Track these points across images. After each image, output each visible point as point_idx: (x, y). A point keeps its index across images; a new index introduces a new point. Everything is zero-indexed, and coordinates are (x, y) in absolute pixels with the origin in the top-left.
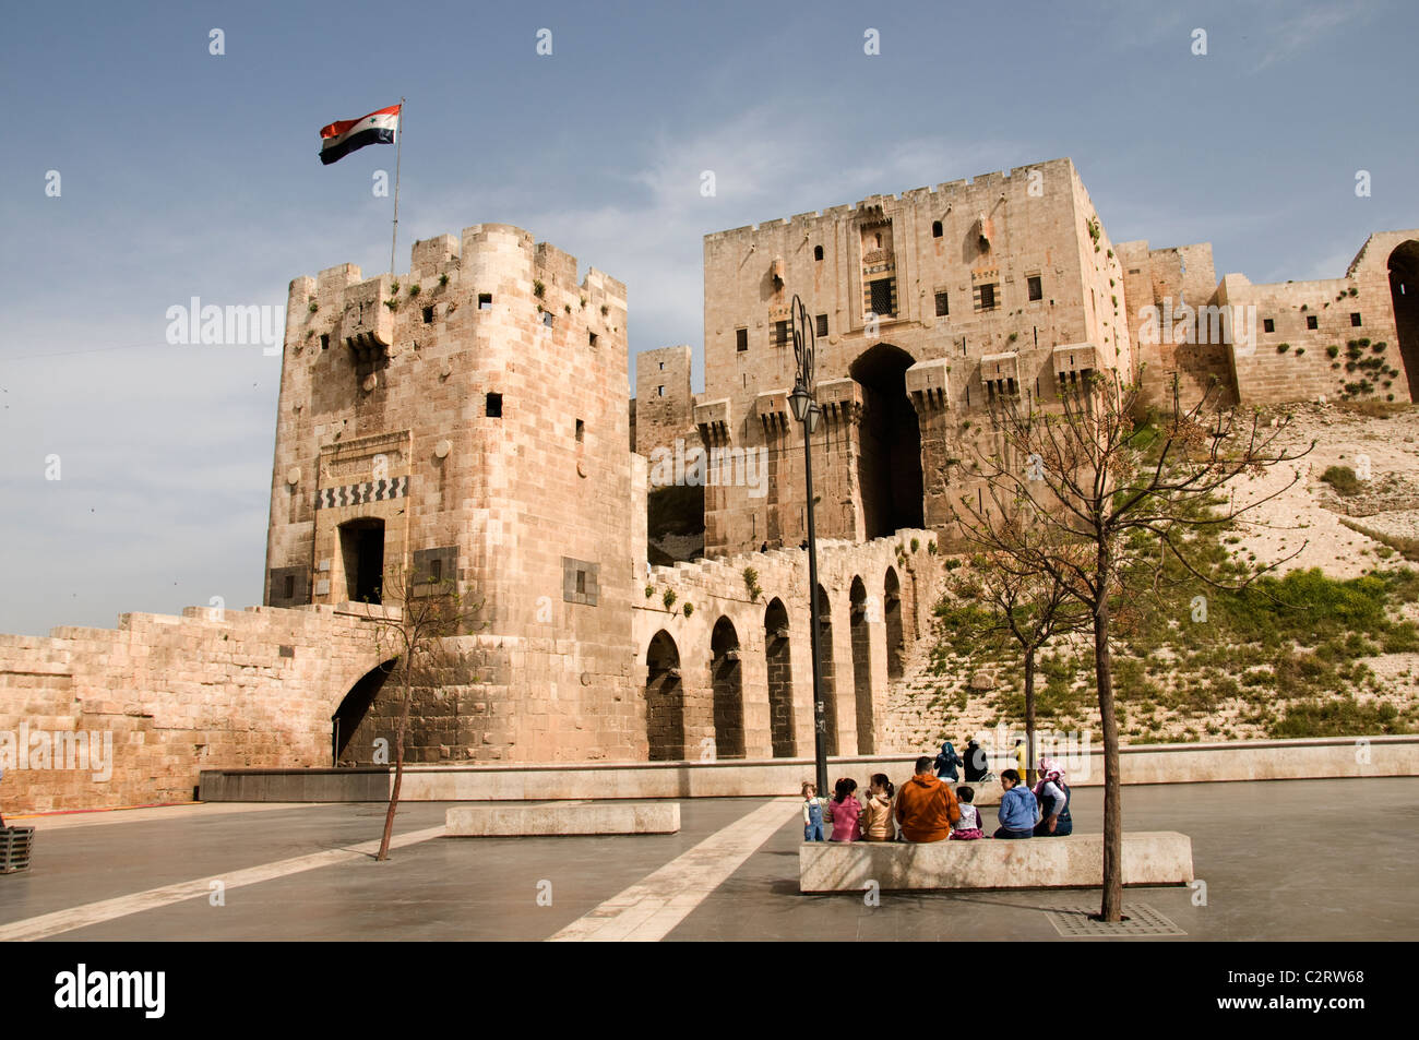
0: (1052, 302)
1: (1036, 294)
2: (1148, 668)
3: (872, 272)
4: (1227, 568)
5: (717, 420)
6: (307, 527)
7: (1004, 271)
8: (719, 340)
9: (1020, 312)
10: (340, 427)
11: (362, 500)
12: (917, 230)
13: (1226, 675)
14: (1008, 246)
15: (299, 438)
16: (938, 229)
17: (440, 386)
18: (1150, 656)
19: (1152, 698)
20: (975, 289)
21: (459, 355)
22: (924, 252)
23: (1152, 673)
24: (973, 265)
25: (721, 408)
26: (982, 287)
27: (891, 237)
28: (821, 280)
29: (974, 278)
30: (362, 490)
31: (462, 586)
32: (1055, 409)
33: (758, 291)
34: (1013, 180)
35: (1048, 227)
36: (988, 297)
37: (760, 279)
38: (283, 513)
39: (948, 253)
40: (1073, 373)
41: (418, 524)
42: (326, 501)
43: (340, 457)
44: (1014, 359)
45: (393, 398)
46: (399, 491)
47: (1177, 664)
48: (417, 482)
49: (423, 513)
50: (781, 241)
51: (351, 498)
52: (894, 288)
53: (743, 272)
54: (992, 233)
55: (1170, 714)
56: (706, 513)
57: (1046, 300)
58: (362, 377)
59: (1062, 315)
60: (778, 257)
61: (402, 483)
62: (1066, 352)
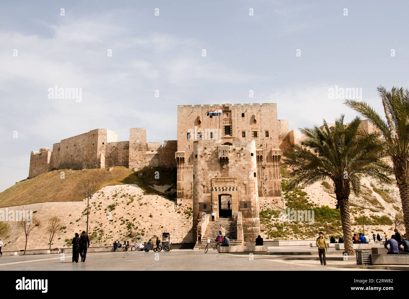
0: (271, 138)
1: (267, 136)
2: (299, 227)
3: (225, 123)
4: (308, 204)
5: (182, 157)
6: (209, 194)
7: (260, 128)
8: (182, 135)
9: (263, 139)
10: (216, 175)
11: (225, 190)
12: (238, 114)
13: (315, 229)
14: (261, 122)
15: (204, 175)
16: (243, 115)
17: (243, 170)
18: (298, 224)
19: (301, 233)
20: (252, 132)
21: (247, 164)
22: (240, 120)
23: (300, 228)
24: (252, 126)
25: (183, 154)
26: (254, 132)
27: (231, 115)
28: (212, 123)
29: (252, 129)
30: (225, 188)
31: (252, 209)
32: (271, 164)
33: (194, 123)
34: (263, 106)
35: (270, 120)
36: (255, 134)
37: (195, 120)
38: (201, 191)
39: (246, 122)
40: (276, 156)
41: (240, 196)
42: (214, 190)
43: (218, 181)
44: (262, 151)
45: (231, 171)
46: (235, 189)
47: (304, 226)
48: (239, 188)
49: (241, 194)
50: (200, 111)
51: (222, 190)
52: (231, 128)
53: (189, 117)
54: (257, 119)
55: (307, 237)
56: (177, 182)
57: (270, 137)
58: (222, 165)
59: (273, 141)
60: (200, 115)
61: (235, 188)
62: (275, 151)
